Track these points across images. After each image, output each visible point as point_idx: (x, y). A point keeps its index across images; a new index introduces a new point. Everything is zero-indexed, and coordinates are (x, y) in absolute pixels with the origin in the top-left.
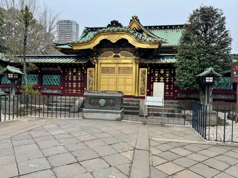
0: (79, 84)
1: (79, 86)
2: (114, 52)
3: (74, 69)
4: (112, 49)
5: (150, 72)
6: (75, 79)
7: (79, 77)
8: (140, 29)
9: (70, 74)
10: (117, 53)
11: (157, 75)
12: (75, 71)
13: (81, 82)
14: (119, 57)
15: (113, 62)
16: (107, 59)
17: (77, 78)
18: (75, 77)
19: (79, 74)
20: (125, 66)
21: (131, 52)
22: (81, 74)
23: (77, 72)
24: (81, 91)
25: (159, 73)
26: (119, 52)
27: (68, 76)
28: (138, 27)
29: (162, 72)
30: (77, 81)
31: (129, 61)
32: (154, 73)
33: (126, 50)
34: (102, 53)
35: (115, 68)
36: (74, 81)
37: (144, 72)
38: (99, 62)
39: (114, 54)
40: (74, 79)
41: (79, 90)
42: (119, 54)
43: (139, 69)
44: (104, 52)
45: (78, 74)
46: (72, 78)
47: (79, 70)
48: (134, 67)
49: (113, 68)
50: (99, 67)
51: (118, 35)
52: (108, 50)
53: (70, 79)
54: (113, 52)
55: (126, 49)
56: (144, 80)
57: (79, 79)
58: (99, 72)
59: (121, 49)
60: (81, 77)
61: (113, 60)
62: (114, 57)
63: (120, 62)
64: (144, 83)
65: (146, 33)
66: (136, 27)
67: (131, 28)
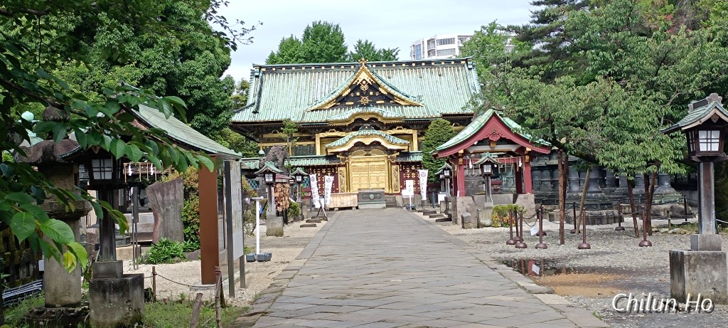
4: (363, 148)
5: (402, 168)
9: (319, 174)
11: (408, 171)
12: (324, 172)
14: (370, 155)
15: (364, 161)
16: (358, 158)
19: (329, 174)
20: (377, 163)
21: (383, 150)
23: (327, 172)
25: (410, 169)
26: (370, 151)
29: (413, 168)
31: (381, 159)
32: (406, 169)
35: (366, 166)
37: (396, 169)
38: (350, 162)
39: (365, 153)
43: (391, 167)
44: (355, 151)
46: (322, 179)
47: (329, 170)
48: (386, 163)
50: (350, 166)
55: (377, 148)
56: (396, 177)
58: (351, 171)
59: (372, 147)
61: (365, 158)
63: (371, 160)
64: (397, 180)
65: (386, 90)
66: (366, 79)
67: (358, 81)
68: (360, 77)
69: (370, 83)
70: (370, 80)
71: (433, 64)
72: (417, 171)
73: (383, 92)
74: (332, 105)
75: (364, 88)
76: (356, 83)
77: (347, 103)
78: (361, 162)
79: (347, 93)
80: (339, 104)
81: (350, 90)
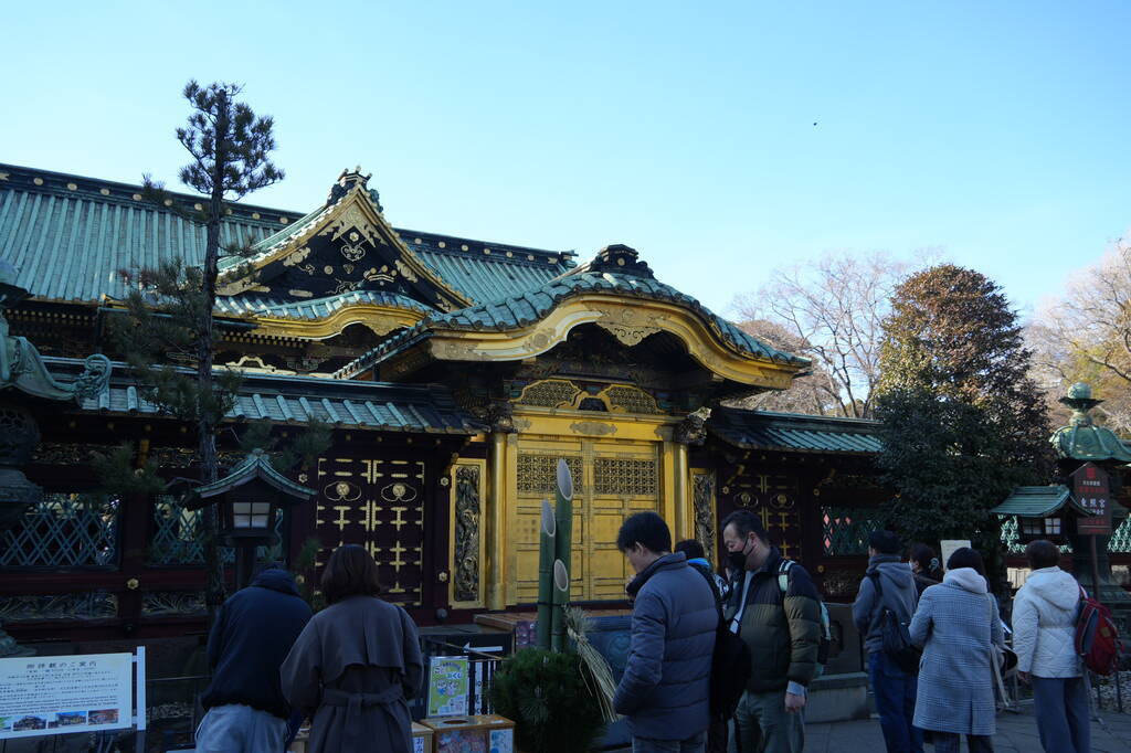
0: (398, 549)
1: (398, 563)
2: (584, 386)
3: (369, 462)
6: (371, 522)
7: (399, 510)
8: (382, 242)
9: (343, 489)
10: (595, 389)
11: (745, 498)
12: (372, 473)
13: (409, 535)
14: (601, 406)
15: (578, 433)
16: (553, 416)
17: (388, 515)
18: (371, 509)
19: (399, 490)
21: (653, 391)
22: (408, 494)
23: (387, 480)
24: (409, 593)
25: (754, 490)
26: (602, 386)
27: (329, 505)
28: (373, 230)
29: (764, 486)
30: (385, 535)
32: (738, 490)
33: (631, 380)
34: (526, 381)
35: (579, 460)
36: (369, 536)
37: (707, 487)
39: (583, 394)
40: (366, 522)
41: (397, 589)
42: (602, 395)
43: (687, 473)
44: (534, 380)
45: (390, 494)
46: (356, 515)
47: (399, 469)
48: (668, 458)
50: (510, 453)
51: (646, 313)
52: (557, 373)
53: (342, 522)
54: (574, 382)
55: (633, 376)
57: (399, 523)
58: (511, 483)
59: (612, 371)
60: (412, 506)
61: (577, 422)
62: (585, 405)
63: (609, 435)
65: (414, 268)
66: (360, 227)
67: (336, 229)
68: (343, 217)
69: (371, 241)
70: (371, 234)
71: (487, 251)
72: (776, 502)
73: (405, 273)
74: (247, 288)
75: (354, 252)
76: (331, 235)
77: (292, 292)
78: (556, 438)
79: (299, 260)
80: (267, 290)
81: (308, 250)
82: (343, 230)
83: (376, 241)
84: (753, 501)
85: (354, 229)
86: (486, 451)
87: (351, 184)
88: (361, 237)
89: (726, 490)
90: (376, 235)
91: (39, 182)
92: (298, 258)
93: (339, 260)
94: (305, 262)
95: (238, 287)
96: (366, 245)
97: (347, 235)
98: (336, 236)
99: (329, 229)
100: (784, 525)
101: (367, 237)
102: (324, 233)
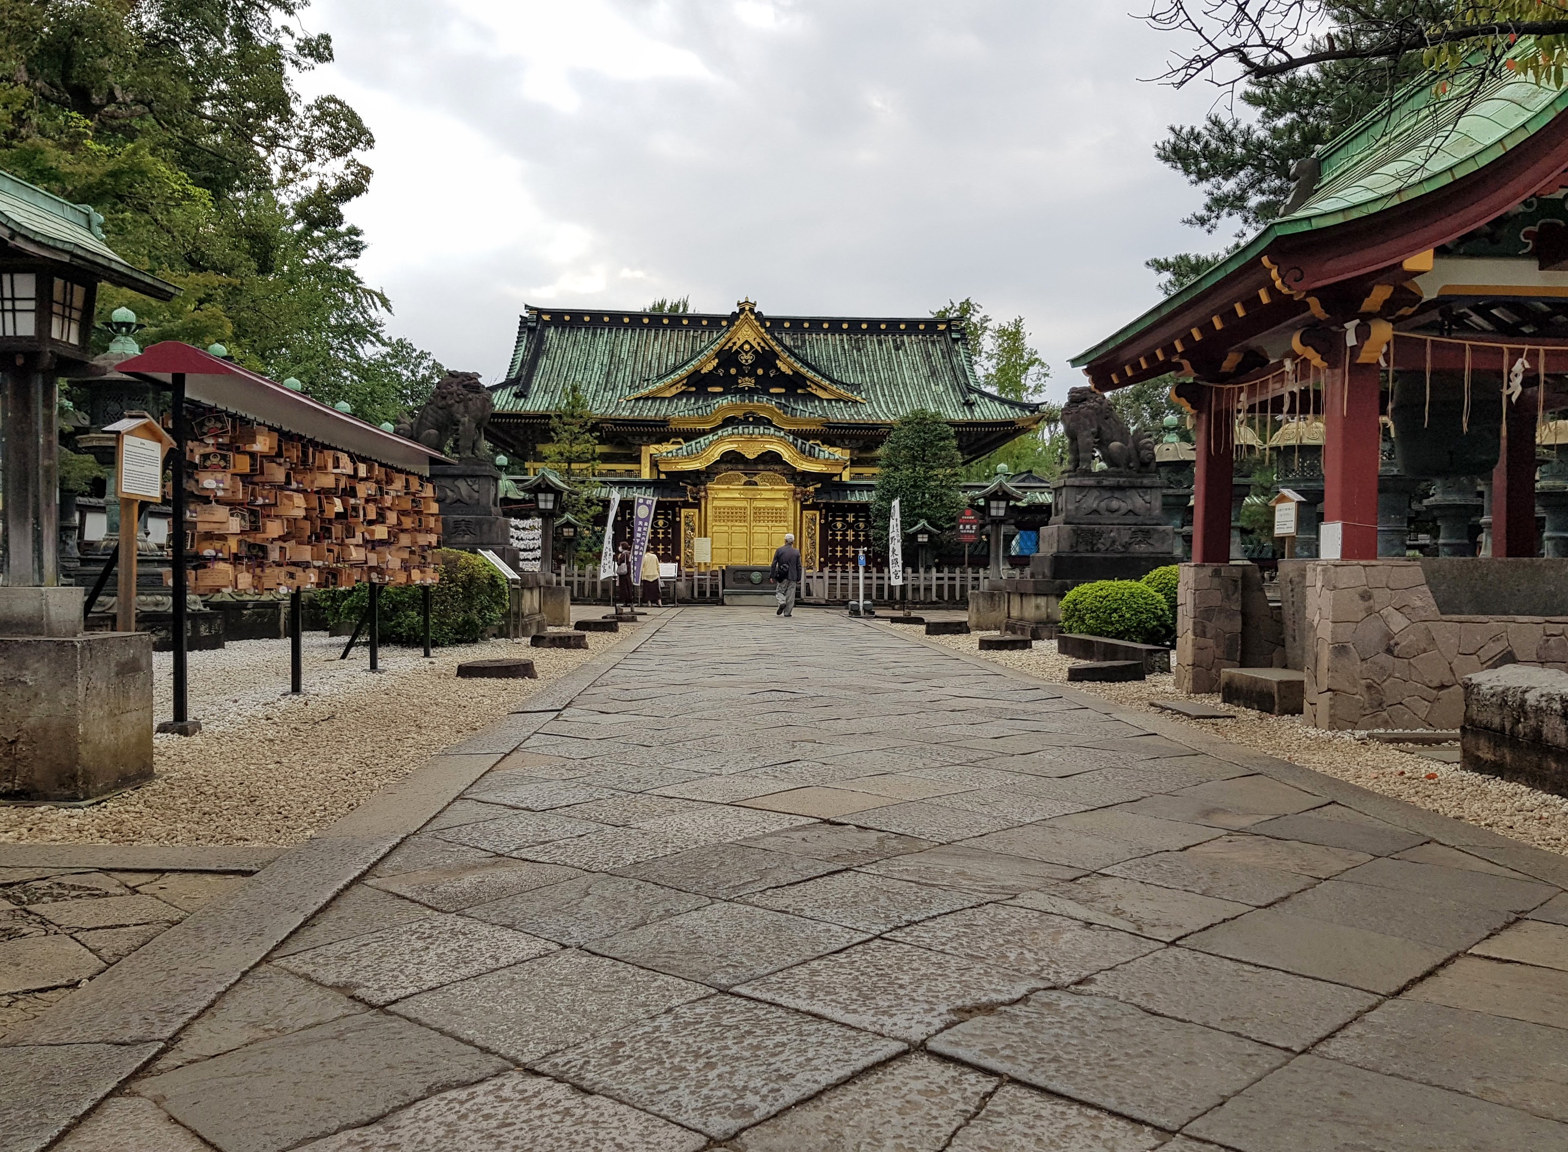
2: (746, 474)
4: (741, 467)
5: (826, 518)
7: (660, 531)
8: (767, 348)
10: (751, 476)
11: (839, 525)
13: (665, 541)
14: (756, 484)
15: (742, 496)
16: (728, 490)
17: (655, 533)
19: (660, 523)
20: (770, 504)
21: (784, 475)
22: (665, 524)
23: (655, 519)
25: (844, 521)
26: (755, 474)
29: (851, 519)
31: (781, 495)
32: (834, 521)
33: (773, 473)
34: (717, 474)
35: (745, 508)
37: (813, 520)
38: (710, 498)
39: (745, 479)
42: (756, 479)
43: (801, 513)
44: (721, 473)
47: (661, 514)
48: (792, 505)
49: (740, 508)
50: (709, 507)
51: (760, 443)
52: (732, 470)
54: (742, 473)
55: (773, 471)
56: (811, 538)
57: (661, 536)
58: (709, 519)
59: (761, 467)
60: (666, 529)
62: (745, 484)
64: (813, 544)
66: (751, 340)
67: (735, 343)
68: (739, 335)
69: (759, 349)
70: (759, 344)
71: (883, 326)
72: (858, 527)
73: (785, 370)
74: (679, 390)
75: (747, 358)
76: (731, 348)
77: (709, 389)
78: (734, 499)
79: (711, 368)
80: (693, 389)
81: (717, 361)
82: (739, 344)
83: (762, 348)
84: (843, 526)
85: (747, 342)
86: (697, 506)
87: (742, 310)
88: (752, 347)
89: (823, 521)
90: (762, 344)
91: (567, 318)
92: (710, 367)
93: (739, 366)
94: (715, 368)
95: (674, 391)
96: (756, 352)
97: (741, 347)
98: (735, 348)
99: (730, 344)
100: (862, 538)
101: (756, 346)
102: (726, 348)
